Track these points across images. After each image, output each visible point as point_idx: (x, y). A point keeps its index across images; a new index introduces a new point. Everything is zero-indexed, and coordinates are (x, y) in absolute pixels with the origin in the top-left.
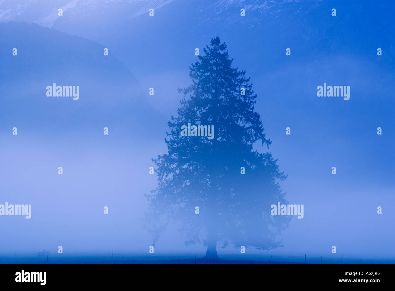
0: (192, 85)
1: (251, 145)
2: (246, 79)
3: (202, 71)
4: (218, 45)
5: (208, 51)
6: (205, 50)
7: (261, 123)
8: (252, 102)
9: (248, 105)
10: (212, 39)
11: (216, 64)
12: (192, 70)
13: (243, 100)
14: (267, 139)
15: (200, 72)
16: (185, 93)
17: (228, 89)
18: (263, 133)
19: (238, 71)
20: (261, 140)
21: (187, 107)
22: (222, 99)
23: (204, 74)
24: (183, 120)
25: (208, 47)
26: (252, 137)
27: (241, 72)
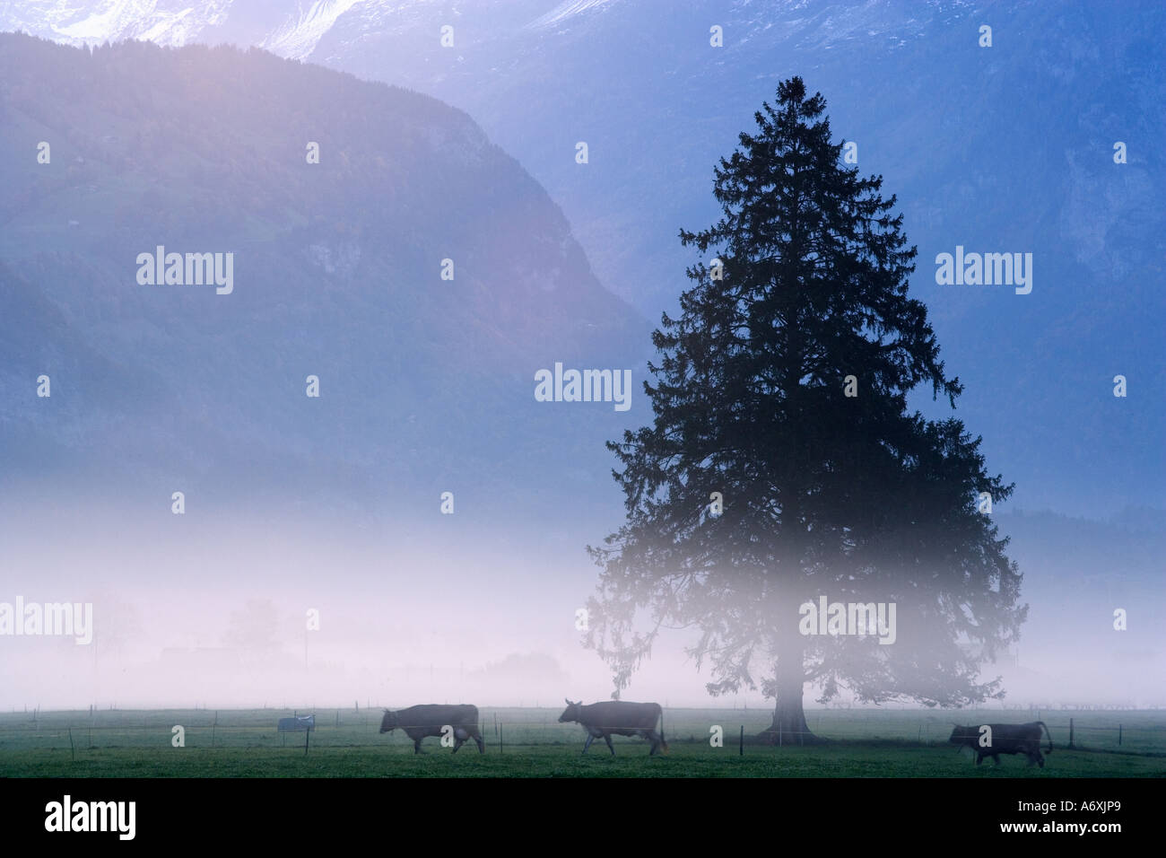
0: (722, 221)
1: (902, 396)
2: (884, 201)
3: (751, 179)
4: (800, 101)
5: (769, 120)
6: (760, 118)
7: (929, 331)
8: (901, 270)
9: (890, 279)
10: (781, 84)
11: (792, 158)
12: (722, 178)
13: (875, 265)
14: (948, 379)
15: (746, 183)
16: (703, 247)
17: (832, 232)
18: (936, 361)
19: (859, 178)
20: (931, 381)
21: (709, 287)
22: (812, 262)
23: (759, 187)
24: (697, 325)
25: (768, 108)
26: (904, 372)
27: (868, 180)
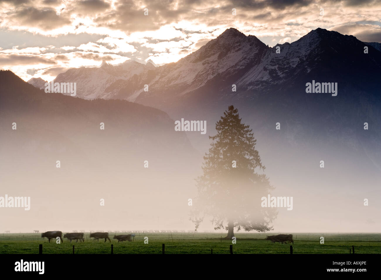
0: (217, 134)
1: (254, 169)
2: (250, 130)
3: (223, 126)
4: (233, 110)
5: (227, 114)
6: (225, 113)
7: (259, 156)
8: (253, 144)
9: (251, 146)
10: (229, 107)
11: (231, 121)
12: (217, 125)
13: (248, 143)
14: (263, 166)
15: (222, 126)
16: (213, 139)
17: (239, 136)
18: (260, 162)
19: (245, 126)
20: (259, 166)
21: (215, 147)
22: (235, 142)
23: (225, 127)
24: (212, 155)
25: (226, 112)
26: (254, 165)
27: (247, 126)
